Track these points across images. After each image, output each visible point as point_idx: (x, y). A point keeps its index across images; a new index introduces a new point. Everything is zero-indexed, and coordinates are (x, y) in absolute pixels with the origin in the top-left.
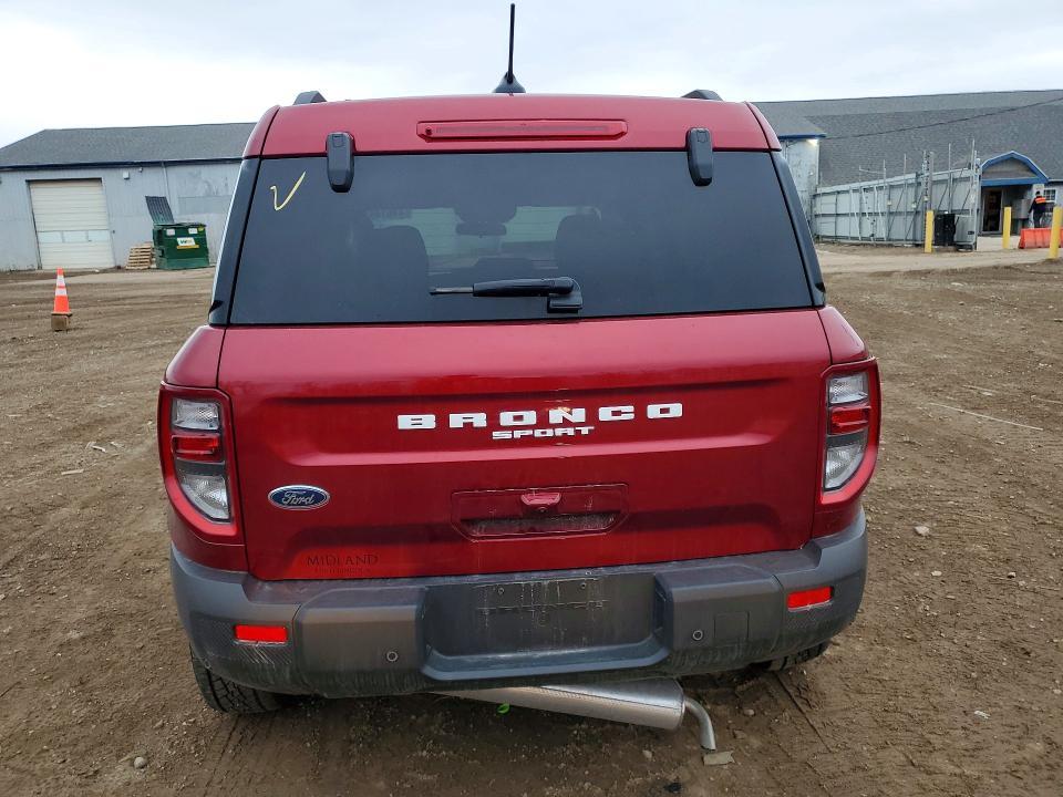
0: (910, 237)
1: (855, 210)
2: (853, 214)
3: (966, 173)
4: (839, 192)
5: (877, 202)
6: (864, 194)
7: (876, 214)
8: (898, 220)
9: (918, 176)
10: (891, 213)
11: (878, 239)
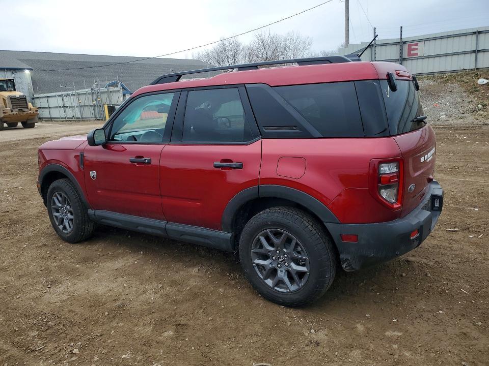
0: (94, 116)
1: (61, 105)
2: (60, 107)
3: (116, 89)
4: (48, 97)
5: (73, 101)
6: (65, 98)
7: (74, 107)
8: (86, 109)
9: (92, 89)
10: (81, 106)
11: (77, 118)
